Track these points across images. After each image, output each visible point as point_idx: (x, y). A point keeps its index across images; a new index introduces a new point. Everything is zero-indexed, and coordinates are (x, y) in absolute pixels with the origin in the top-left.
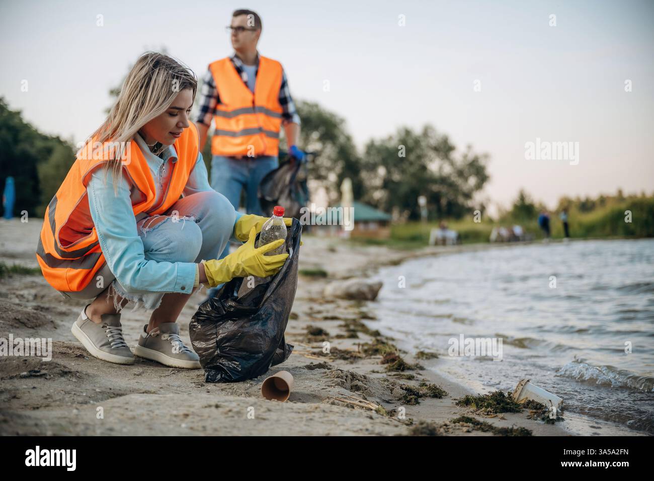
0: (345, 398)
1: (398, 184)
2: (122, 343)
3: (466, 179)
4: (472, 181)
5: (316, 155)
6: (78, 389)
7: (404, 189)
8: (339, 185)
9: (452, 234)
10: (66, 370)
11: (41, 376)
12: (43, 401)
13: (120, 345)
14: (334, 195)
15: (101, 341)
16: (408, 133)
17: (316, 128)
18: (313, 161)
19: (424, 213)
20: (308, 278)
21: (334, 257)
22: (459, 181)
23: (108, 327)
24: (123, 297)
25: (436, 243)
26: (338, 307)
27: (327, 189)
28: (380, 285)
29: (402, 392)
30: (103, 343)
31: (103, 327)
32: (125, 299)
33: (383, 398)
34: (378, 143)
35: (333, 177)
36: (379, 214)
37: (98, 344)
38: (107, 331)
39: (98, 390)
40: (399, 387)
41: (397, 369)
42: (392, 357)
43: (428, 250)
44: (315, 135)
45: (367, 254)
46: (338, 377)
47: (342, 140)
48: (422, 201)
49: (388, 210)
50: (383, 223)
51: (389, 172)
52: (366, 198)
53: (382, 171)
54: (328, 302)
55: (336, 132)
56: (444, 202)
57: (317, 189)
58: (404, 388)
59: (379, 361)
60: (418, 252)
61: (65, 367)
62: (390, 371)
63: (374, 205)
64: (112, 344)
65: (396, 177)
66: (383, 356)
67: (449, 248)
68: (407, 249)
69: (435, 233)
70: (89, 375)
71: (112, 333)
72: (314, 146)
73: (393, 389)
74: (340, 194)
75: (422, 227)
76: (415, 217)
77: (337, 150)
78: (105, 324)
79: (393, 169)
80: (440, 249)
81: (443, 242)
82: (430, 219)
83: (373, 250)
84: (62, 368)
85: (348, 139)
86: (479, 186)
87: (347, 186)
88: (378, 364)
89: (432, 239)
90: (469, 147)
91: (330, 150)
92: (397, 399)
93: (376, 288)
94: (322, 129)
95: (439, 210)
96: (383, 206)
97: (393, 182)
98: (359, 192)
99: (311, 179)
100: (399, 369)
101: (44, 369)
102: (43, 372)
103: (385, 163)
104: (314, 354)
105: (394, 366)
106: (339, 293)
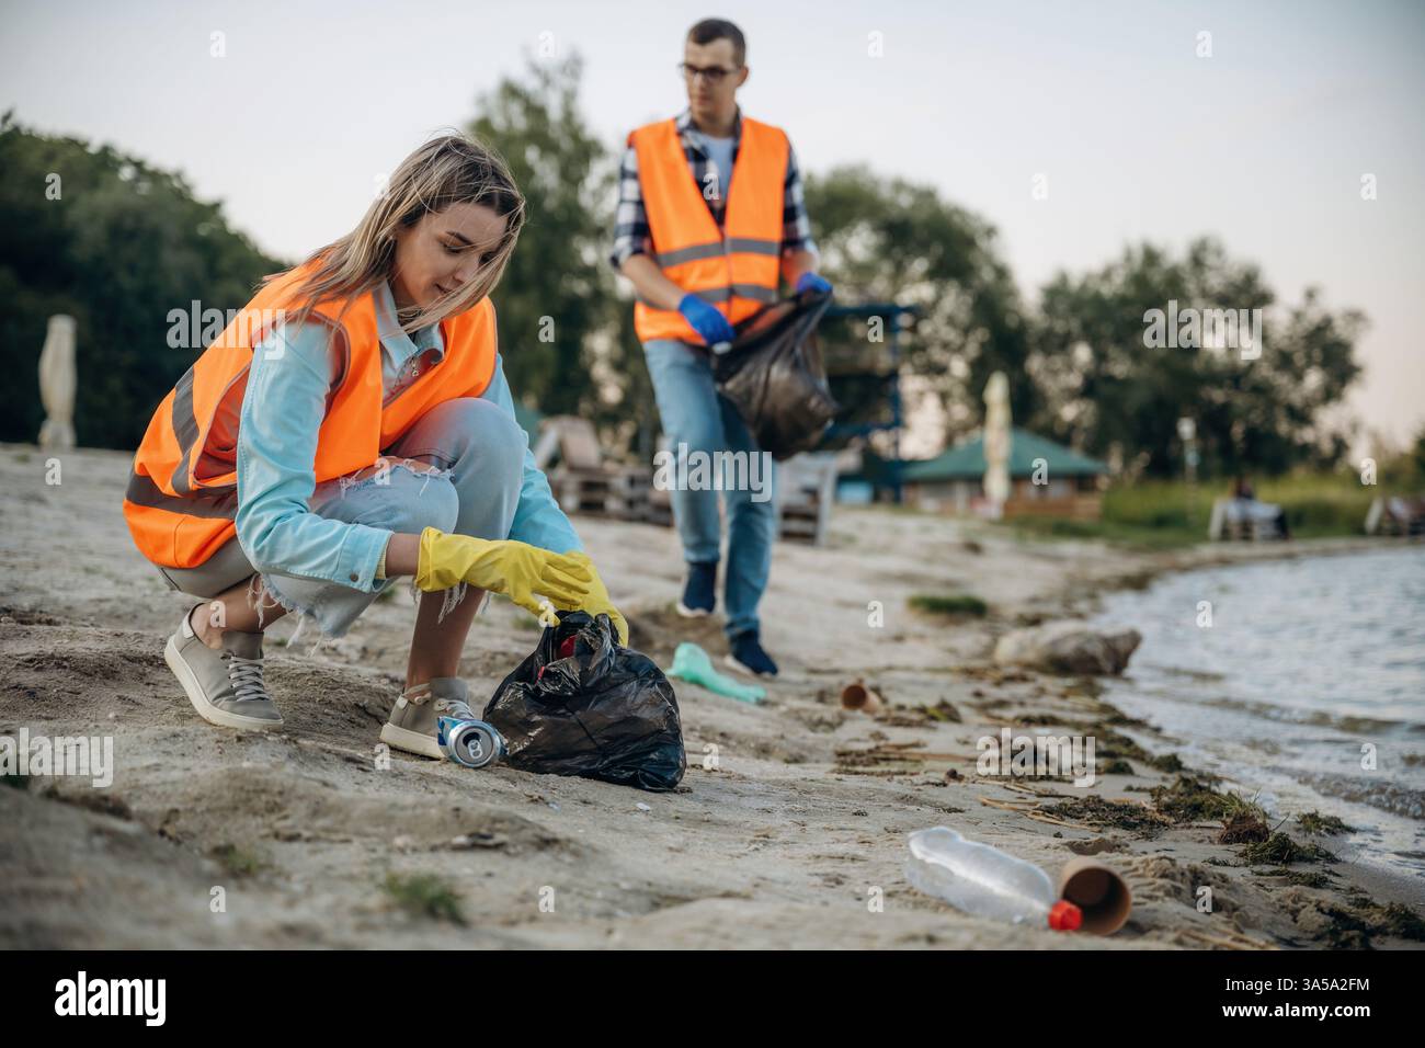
0: (1199, 930)
1: (1125, 384)
2: (259, 692)
3: (1299, 377)
4: (1314, 379)
5: (919, 312)
6: (583, 882)
7: (1136, 400)
8: (976, 387)
9: (1263, 509)
10: (546, 835)
11: (498, 847)
12: (518, 907)
13: (255, 696)
14: (961, 411)
15: (217, 686)
16: (1151, 257)
17: (923, 248)
18: (913, 329)
19: (1191, 458)
20: (942, 618)
21: (980, 563)
22: (1282, 380)
23: (233, 658)
24: (277, 601)
25: (1225, 535)
26: (1042, 691)
27: (944, 397)
28: (1135, 640)
29: (1321, 919)
30: (219, 691)
31: (223, 658)
32: (279, 604)
33: (1276, 933)
34: (1075, 282)
35: (959, 367)
36: (1075, 459)
37: (211, 692)
38: (231, 666)
39: (625, 885)
40: (1311, 907)
41: (1274, 859)
42: (1248, 826)
43: (1208, 551)
44: (919, 265)
45: (1058, 559)
46: (1163, 876)
47: (987, 275)
48: (1187, 428)
49: (1097, 449)
50: (1082, 482)
51: (1100, 357)
52: (1041, 419)
53: (1083, 353)
54: (1011, 679)
55: (974, 257)
56: (1238, 431)
57: (921, 394)
58: (1326, 911)
59: (1214, 834)
60: (1185, 557)
61: (543, 829)
62: (1255, 861)
63: (1061, 437)
64: (237, 694)
65: (1120, 368)
66: (1224, 822)
67: (1258, 549)
68: (1154, 547)
69: (1223, 507)
70: (595, 851)
71: (239, 671)
72: (918, 292)
73: (1298, 911)
74: (981, 409)
75: (1184, 495)
76: (1164, 467)
77: (969, 300)
78: (229, 651)
79: (1113, 351)
80: (1235, 549)
81: (1245, 530)
82: (1204, 475)
83: (1070, 548)
84: (538, 831)
85: (1002, 273)
86: (1330, 394)
87: (997, 390)
88: (1211, 842)
89: (1215, 528)
90: (1310, 295)
91: (954, 301)
92: (1312, 936)
93: (1122, 646)
94: (938, 249)
95: (1227, 448)
96: (1080, 438)
97: (1110, 379)
98: (1026, 406)
99: (908, 374)
100: (1278, 859)
101: (499, 830)
102: (499, 838)
103: (1090, 335)
104: (1049, 811)
105: (1263, 850)
106: (1031, 656)
